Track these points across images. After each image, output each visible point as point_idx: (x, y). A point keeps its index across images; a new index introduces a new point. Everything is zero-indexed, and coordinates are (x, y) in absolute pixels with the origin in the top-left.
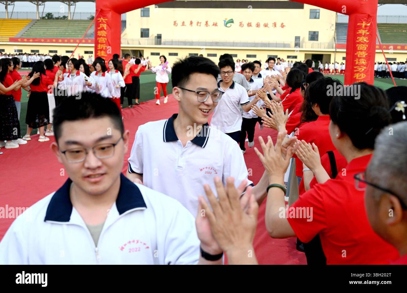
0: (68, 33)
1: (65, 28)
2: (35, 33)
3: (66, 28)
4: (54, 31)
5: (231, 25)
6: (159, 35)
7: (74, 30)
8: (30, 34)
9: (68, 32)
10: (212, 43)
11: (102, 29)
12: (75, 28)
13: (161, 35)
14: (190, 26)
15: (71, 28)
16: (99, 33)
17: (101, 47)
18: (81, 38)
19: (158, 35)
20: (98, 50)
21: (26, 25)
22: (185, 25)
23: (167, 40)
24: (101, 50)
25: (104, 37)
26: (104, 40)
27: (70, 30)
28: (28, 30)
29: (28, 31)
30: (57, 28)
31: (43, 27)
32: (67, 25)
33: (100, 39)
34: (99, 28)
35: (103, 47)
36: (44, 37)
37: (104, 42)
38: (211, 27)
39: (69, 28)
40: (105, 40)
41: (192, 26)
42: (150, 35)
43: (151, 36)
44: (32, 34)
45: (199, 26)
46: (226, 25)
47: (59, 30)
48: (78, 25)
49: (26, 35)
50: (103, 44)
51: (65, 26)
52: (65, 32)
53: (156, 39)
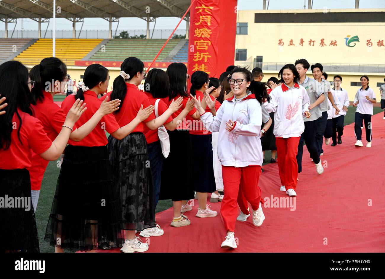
0: (145, 56)
1: (142, 49)
2: (105, 55)
3: (144, 49)
4: (128, 53)
5: (355, 44)
6: (260, 58)
7: (153, 51)
8: (99, 56)
9: (145, 53)
10: (330, 67)
11: (204, 25)
12: (153, 49)
13: (262, 57)
14: (301, 46)
15: (149, 49)
16: (198, 33)
17: (199, 58)
18: (161, 61)
19: (257, 57)
20: (195, 63)
21: (95, 46)
22: (294, 45)
23: (269, 64)
24: (200, 63)
25: (206, 39)
26: (205, 44)
27: (148, 51)
28: (98, 51)
29: (97, 53)
30: (133, 49)
31: (116, 48)
32: (145, 45)
33: (198, 44)
34: (197, 24)
35: (204, 58)
36: (116, 60)
37: (206, 48)
38: (328, 48)
39: (146, 49)
40: (208, 44)
41: (302, 45)
42: (248, 57)
43: (249, 59)
44: (102, 56)
45: (312, 46)
46: (348, 44)
47: (135, 51)
48: (158, 46)
49: (96, 57)
50: (204, 51)
51: (143, 47)
52: (141, 53)
53: (256, 62)
